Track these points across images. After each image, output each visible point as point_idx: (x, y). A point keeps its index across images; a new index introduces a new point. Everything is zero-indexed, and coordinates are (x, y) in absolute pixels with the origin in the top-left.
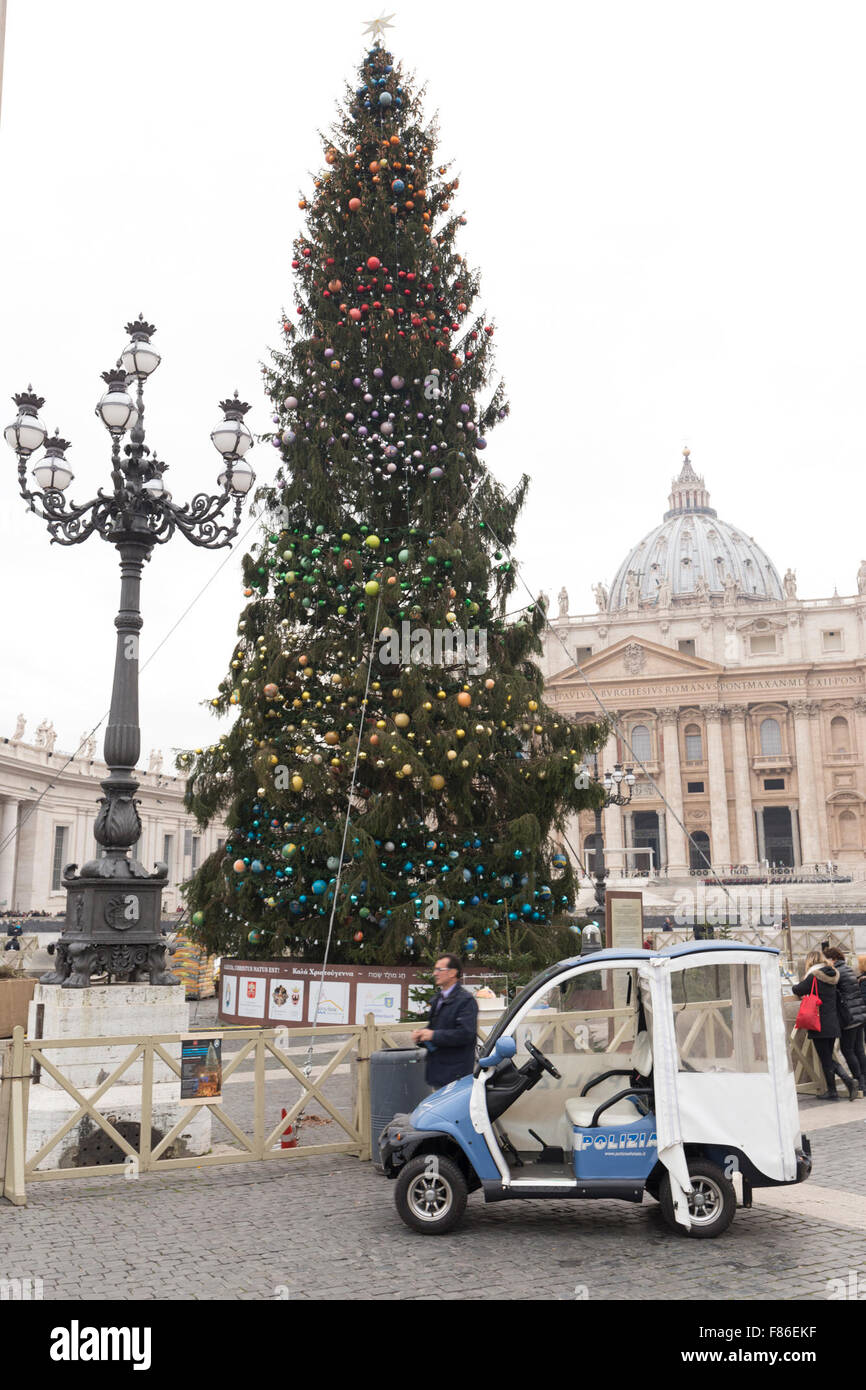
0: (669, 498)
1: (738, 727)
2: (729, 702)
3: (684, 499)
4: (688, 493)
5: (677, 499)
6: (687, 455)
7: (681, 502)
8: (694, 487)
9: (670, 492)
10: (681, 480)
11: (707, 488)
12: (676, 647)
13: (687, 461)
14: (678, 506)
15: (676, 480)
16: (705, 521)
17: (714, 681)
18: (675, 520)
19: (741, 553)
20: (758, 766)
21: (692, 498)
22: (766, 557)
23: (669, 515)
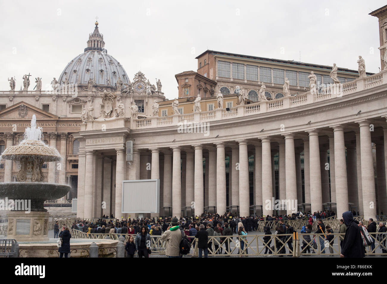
0: (87, 42)
1: (63, 142)
2: (60, 132)
3: (93, 43)
4: (95, 41)
5: (90, 43)
6: (97, 25)
7: (91, 45)
8: (98, 39)
9: (88, 39)
10: (92, 35)
11: (104, 40)
12: (41, 108)
13: (97, 28)
14: (90, 46)
15: (91, 35)
16: (99, 54)
17: (55, 123)
18: (88, 52)
19: (113, 68)
20: (69, 158)
21: (96, 43)
22: (124, 71)
23: (86, 50)
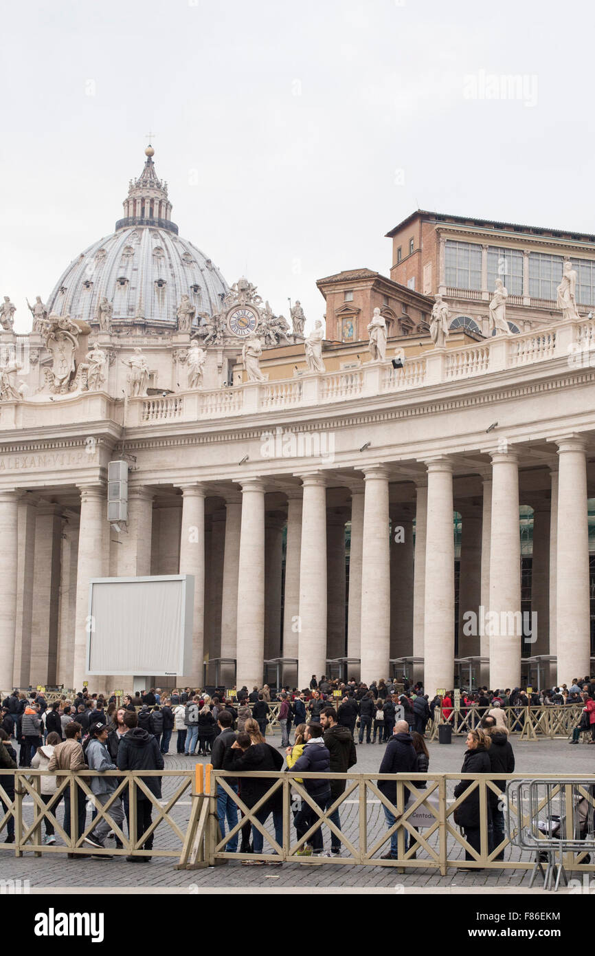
0: (124, 204)
3: (139, 207)
4: (143, 200)
5: (131, 207)
6: (150, 155)
7: (135, 210)
8: (152, 194)
9: (126, 196)
10: (138, 185)
11: (169, 198)
13: (150, 163)
14: (131, 215)
15: (133, 184)
16: (155, 237)
18: (124, 231)
19: (193, 276)
21: (147, 206)
22: (223, 284)
23: (121, 225)
